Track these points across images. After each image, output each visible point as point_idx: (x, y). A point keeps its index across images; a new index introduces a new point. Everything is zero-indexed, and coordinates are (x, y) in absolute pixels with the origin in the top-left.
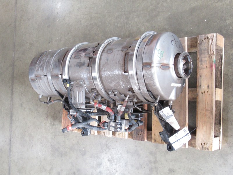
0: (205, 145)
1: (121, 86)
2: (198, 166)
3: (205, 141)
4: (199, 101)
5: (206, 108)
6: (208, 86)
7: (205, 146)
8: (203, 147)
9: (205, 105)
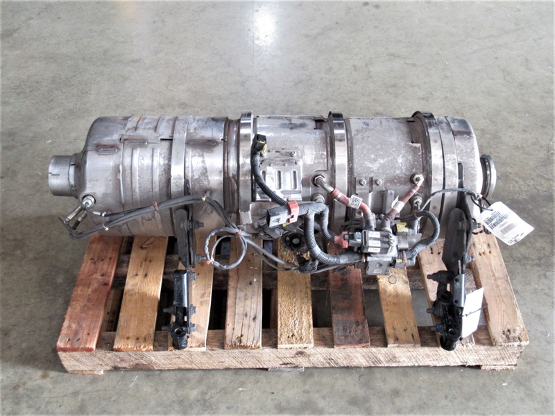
0: (512, 333)
1: (395, 168)
2: (476, 409)
3: (509, 327)
4: (479, 266)
5: (494, 275)
6: (489, 245)
7: (512, 335)
8: (508, 337)
9: (492, 271)
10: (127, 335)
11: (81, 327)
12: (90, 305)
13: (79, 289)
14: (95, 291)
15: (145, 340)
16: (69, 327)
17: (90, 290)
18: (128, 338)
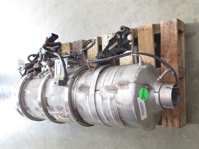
10: (148, 31)
11: (168, 31)
12: (168, 43)
13: (175, 52)
14: (167, 52)
15: (140, 29)
16: (174, 30)
17: (169, 52)
18: (147, 29)
